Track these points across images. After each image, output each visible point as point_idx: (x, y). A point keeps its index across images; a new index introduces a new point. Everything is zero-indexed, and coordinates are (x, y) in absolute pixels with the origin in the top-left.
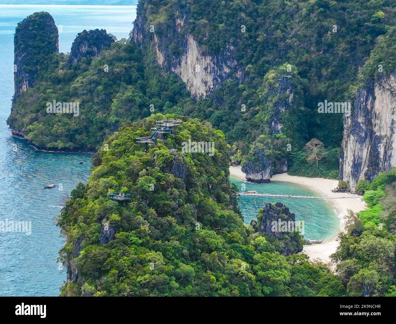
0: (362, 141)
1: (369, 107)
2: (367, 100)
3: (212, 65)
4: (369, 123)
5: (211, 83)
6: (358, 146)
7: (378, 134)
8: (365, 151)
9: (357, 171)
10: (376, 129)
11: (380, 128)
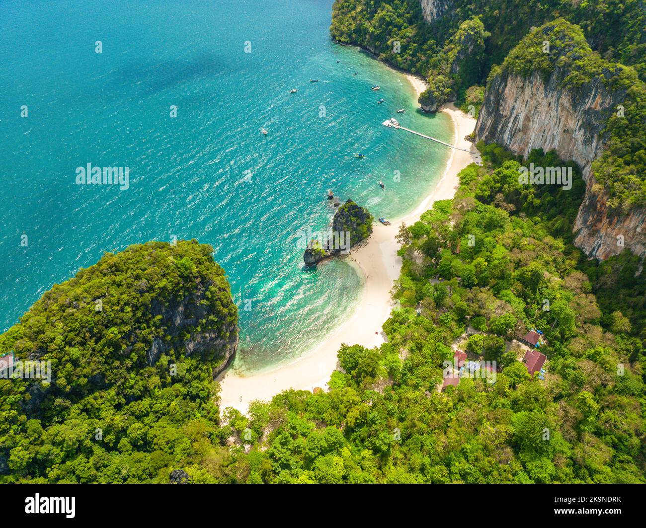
0: (489, 114)
6: (486, 116)
7: (501, 112)
8: (490, 121)
9: (481, 133)
10: (501, 108)
11: (503, 109)
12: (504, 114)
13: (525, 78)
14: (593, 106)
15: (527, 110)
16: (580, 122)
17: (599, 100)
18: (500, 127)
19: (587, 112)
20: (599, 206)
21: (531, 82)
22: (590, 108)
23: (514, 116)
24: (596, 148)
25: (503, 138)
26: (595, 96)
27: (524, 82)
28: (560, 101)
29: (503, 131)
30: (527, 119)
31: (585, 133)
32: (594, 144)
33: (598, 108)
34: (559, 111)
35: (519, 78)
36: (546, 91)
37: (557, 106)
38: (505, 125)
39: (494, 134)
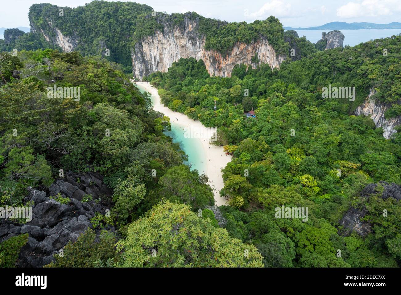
0: (141, 63)
1: (141, 50)
2: (140, 47)
3: (70, 40)
4: (142, 56)
5: (72, 47)
6: (140, 65)
7: (146, 60)
8: (143, 66)
9: (141, 74)
10: (145, 58)
11: (147, 57)
12: (148, 59)
13: (152, 36)
14: (189, 30)
15: (159, 51)
16: (187, 39)
17: (190, 26)
18: (149, 66)
19: (188, 33)
20: (217, 58)
21: (156, 36)
22: (188, 31)
23: (153, 58)
24: (199, 44)
25: (153, 70)
26: (188, 25)
27: (152, 38)
28: (174, 35)
29: (151, 68)
30: (161, 54)
31: (192, 42)
32: (198, 43)
33: (192, 29)
34: (175, 41)
35: (149, 38)
36: (164, 37)
37: (174, 39)
38: (151, 64)
39: (148, 71)
